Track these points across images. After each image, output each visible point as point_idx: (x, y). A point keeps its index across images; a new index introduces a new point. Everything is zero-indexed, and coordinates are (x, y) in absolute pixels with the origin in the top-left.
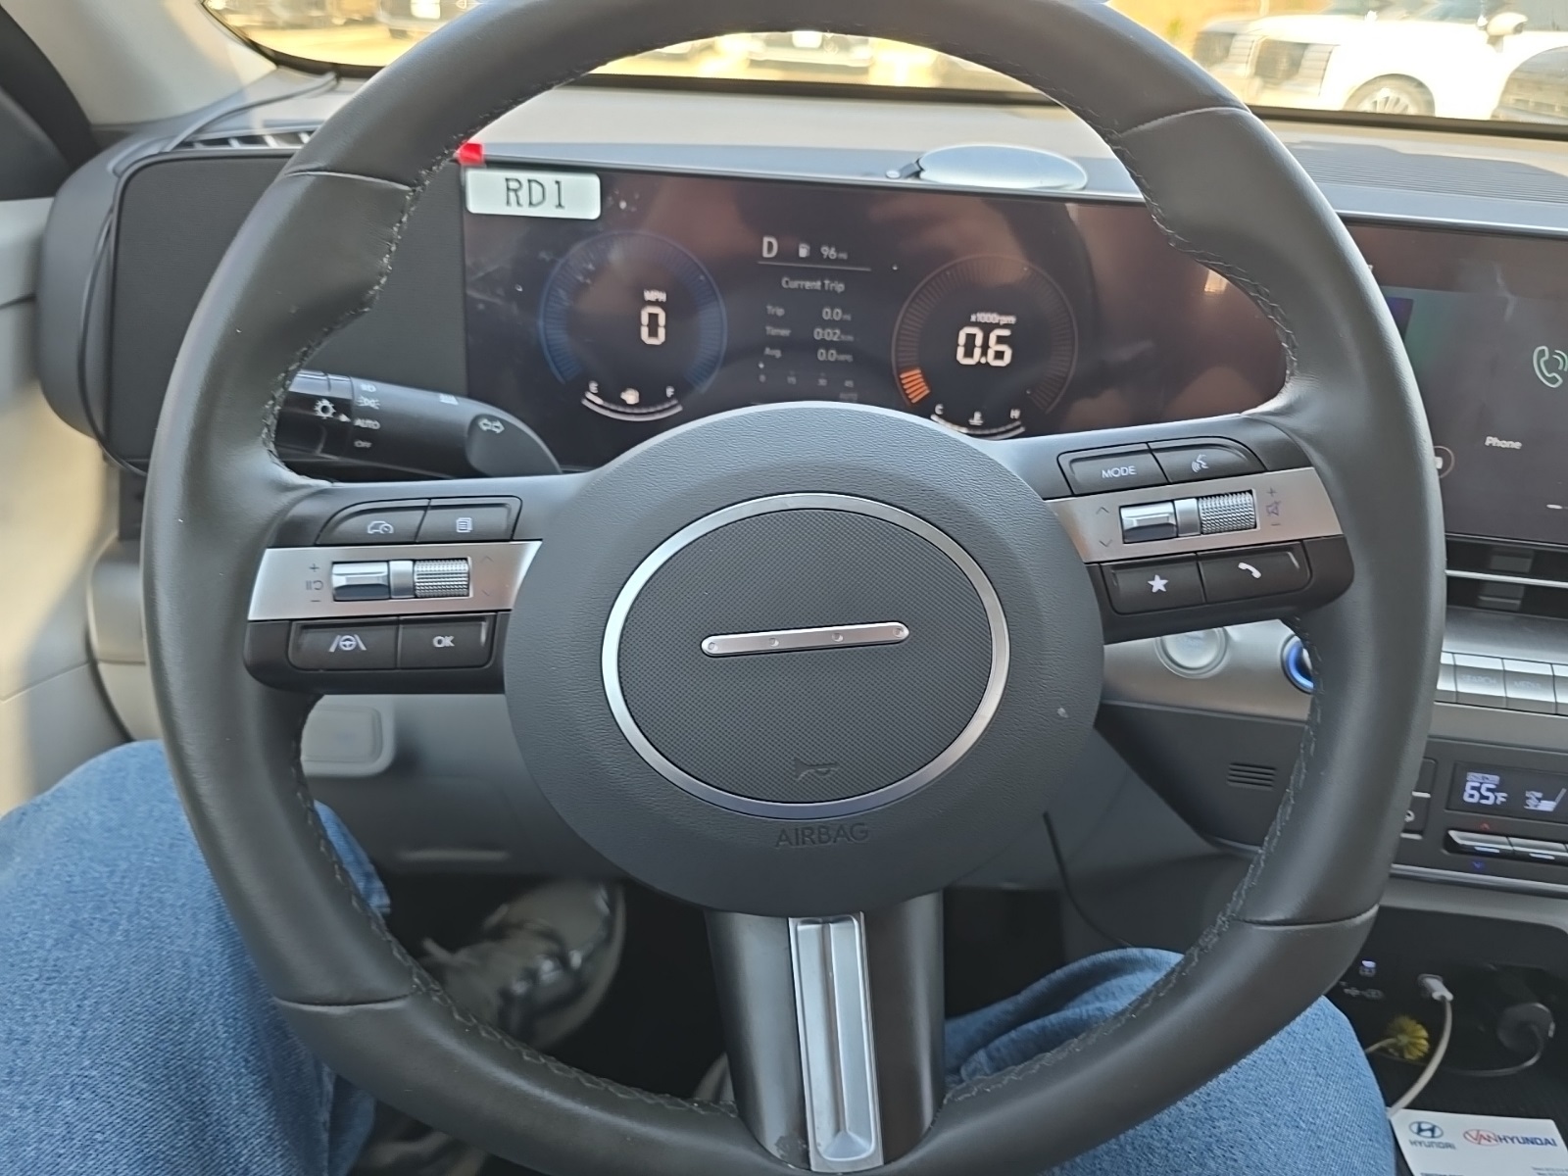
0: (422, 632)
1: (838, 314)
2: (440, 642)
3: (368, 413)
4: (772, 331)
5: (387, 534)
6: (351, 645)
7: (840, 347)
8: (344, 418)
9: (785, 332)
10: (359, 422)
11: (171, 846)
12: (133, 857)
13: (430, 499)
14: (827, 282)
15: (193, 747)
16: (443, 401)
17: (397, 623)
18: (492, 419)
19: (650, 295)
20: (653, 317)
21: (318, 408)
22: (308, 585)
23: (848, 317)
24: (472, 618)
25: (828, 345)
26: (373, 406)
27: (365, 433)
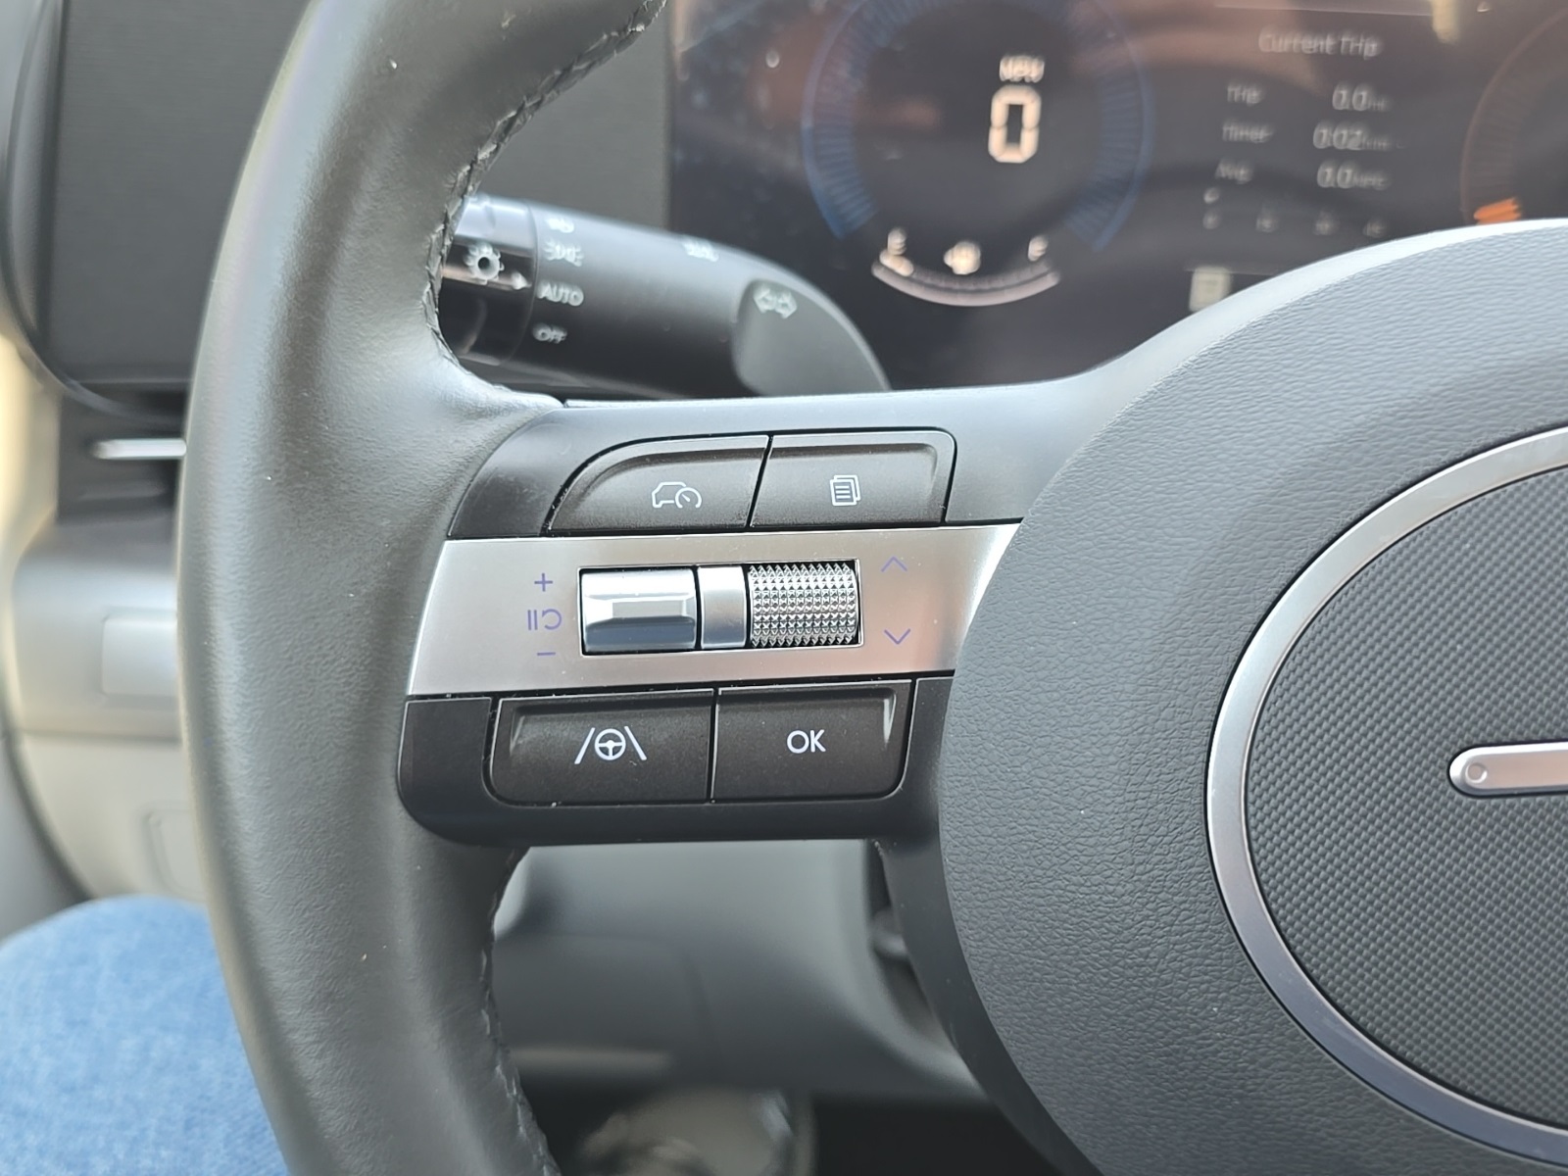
0: (761, 719)
1: (1363, 98)
2: (798, 742)
3: (562, 274)
4: (1235, 132)
5: (689, 507)
6: (616, 750)
7: (1364, 159)
8: (519, 282)
9: (1259, 134)
10: (547, 292)
11: (188, 1125)
12: (120, 1150)
13: (771, 434)
14: (1344, 40)
15: (287, 975)
16: (691, 254)
17: (711, 701)
18: (777, 289)
19: (1011, 68)
20: (1015, 111)
21: (473, 263)
22: (532, 619)
23: (1382, 105)
24: (863, 692)
25: (1339, 156)
26: (571, 259)
27: (556, 313)
